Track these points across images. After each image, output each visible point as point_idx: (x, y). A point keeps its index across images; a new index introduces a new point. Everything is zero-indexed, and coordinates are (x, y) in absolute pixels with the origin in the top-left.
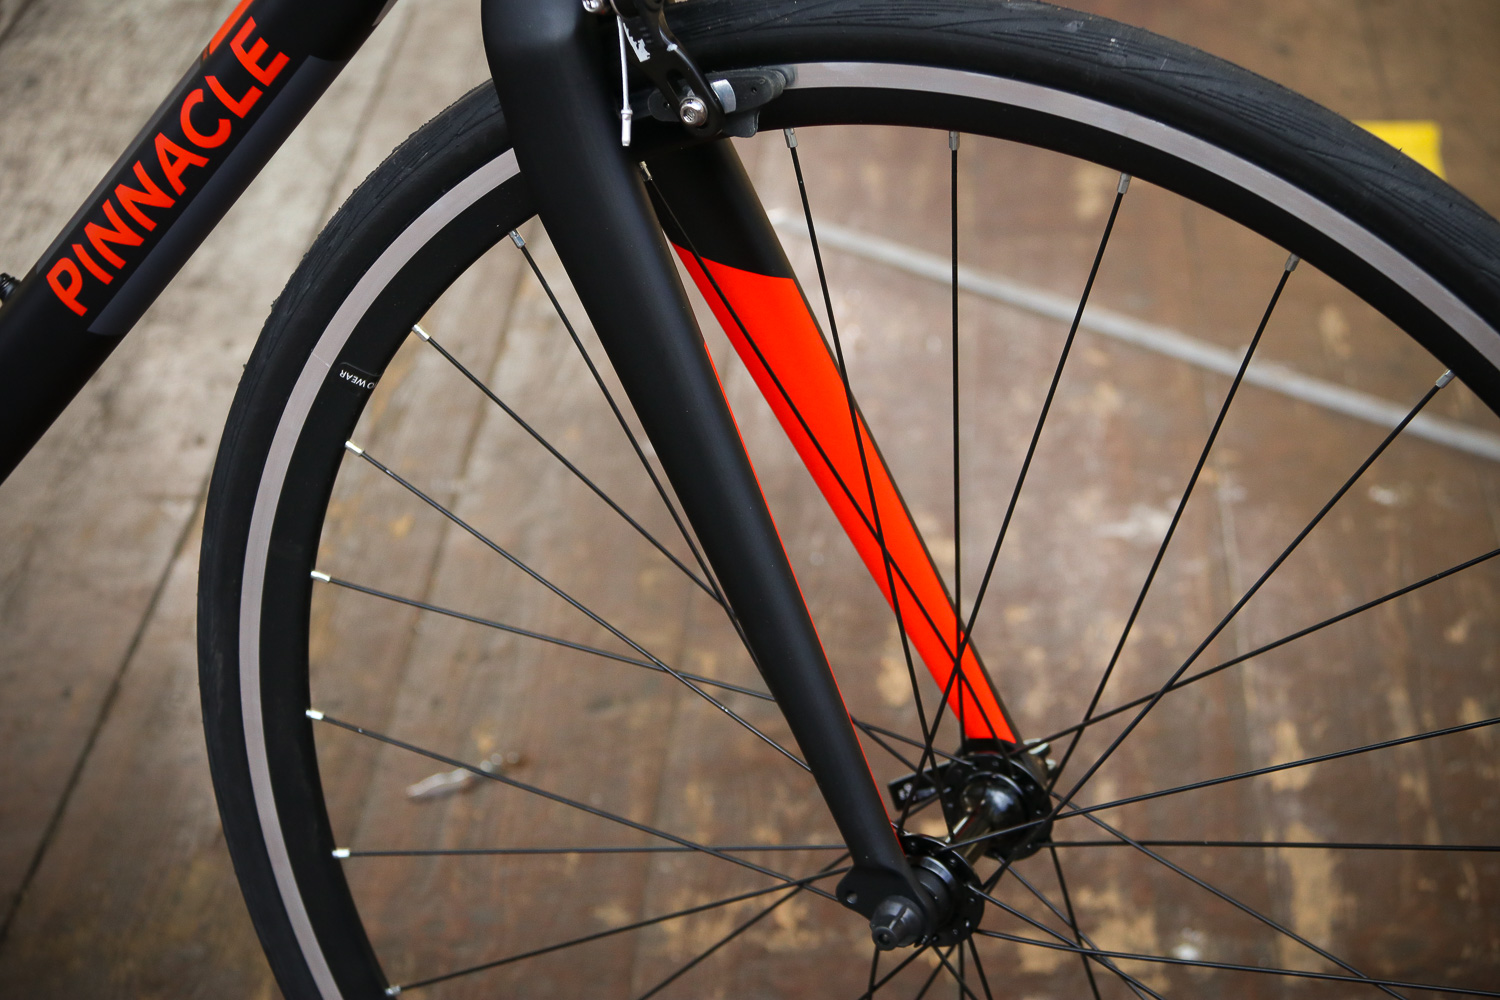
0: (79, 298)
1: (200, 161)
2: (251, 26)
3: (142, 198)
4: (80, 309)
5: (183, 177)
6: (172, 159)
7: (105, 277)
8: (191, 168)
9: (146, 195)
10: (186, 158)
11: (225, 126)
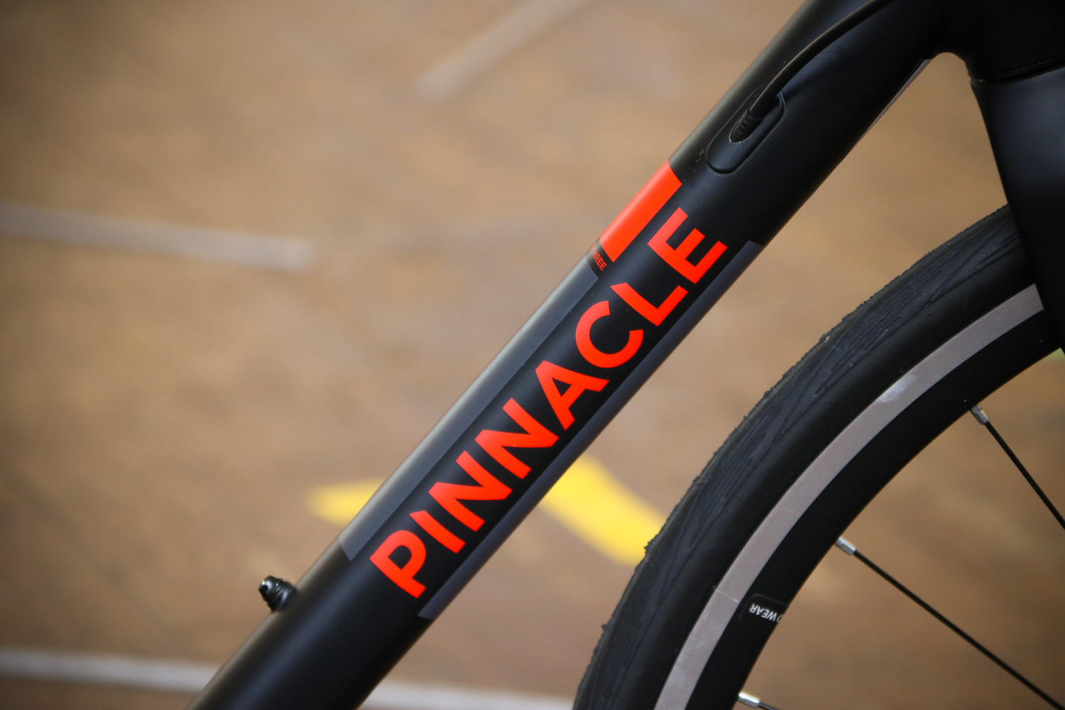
0: (418, 577)
1: (597, 384)
2: (678, 217)
3: (516, 440)
4: (416, 589)
5: (574, 409)
6: (562, 387)
7: (453, 543)
8: (587, 394)
9: (525, 435)
10: (581, 383)
11: (636, 337)
